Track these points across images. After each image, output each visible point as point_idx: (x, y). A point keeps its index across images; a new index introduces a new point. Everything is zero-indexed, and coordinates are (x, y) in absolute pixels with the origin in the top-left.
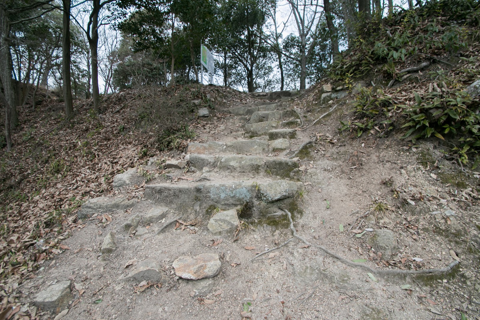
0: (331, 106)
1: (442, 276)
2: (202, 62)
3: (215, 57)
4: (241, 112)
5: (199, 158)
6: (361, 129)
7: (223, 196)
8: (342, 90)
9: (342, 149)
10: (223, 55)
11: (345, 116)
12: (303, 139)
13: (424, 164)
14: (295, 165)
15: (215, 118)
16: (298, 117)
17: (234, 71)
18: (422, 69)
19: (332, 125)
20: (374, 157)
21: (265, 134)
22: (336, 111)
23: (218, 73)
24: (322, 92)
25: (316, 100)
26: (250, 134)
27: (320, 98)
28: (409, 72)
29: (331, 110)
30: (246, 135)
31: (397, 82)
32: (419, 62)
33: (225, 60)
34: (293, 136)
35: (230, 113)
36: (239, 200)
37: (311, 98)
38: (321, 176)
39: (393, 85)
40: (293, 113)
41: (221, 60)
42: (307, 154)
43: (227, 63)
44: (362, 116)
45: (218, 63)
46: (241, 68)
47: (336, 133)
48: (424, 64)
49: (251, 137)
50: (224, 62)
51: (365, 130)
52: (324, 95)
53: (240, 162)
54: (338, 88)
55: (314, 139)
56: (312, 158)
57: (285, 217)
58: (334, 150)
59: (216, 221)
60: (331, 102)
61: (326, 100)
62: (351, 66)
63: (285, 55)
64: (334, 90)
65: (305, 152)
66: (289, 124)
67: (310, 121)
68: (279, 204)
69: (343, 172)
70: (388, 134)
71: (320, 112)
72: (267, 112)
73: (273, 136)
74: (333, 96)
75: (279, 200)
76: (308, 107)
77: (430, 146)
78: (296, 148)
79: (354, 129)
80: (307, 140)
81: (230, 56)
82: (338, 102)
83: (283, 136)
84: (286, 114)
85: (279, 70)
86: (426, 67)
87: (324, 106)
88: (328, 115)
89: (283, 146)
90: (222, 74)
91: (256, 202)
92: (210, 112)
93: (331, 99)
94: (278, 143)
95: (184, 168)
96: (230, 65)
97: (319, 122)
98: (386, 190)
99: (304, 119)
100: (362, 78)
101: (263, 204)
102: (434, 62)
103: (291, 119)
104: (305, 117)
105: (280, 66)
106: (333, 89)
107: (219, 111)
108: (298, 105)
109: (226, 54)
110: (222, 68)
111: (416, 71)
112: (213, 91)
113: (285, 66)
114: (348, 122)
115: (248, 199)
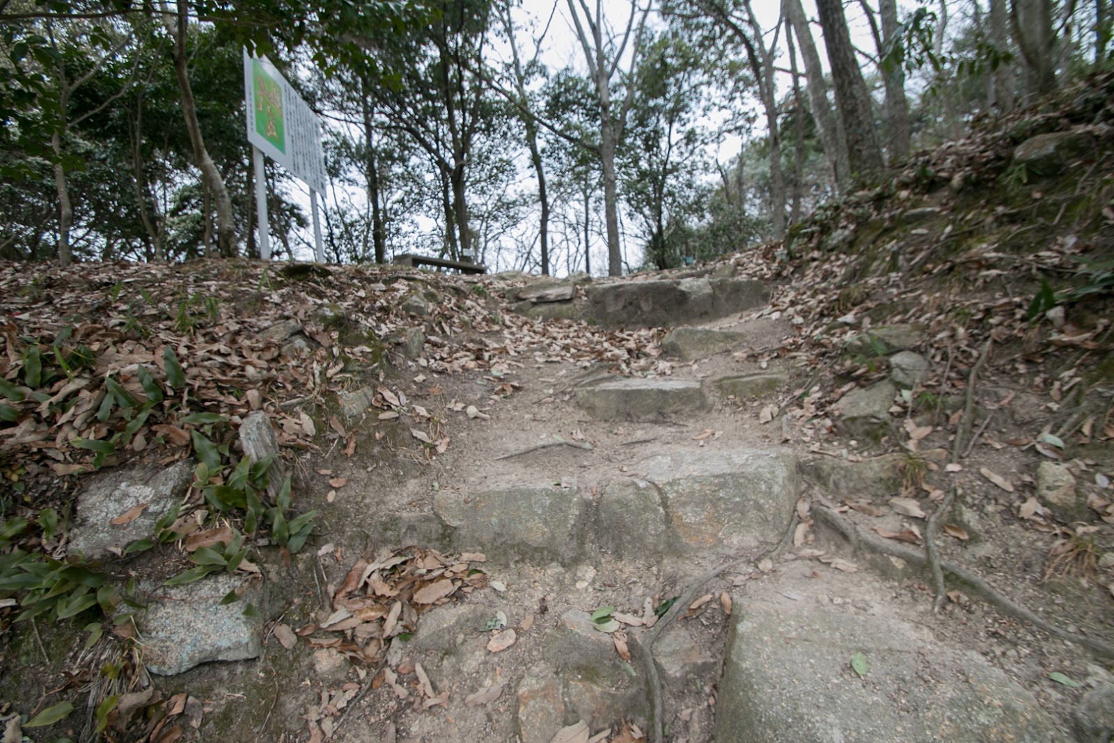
2: (254, 137)
3: (332, 123)
10: (361, 118)
17: (398, 169)
23: (349, 175)
33: (369, 136)
41: (356, 134)
43: (374, 144)
45: (345, 144)
46: (419, 160)
50: (364, 141)
63: (550, 128)
81: (383, 123)
85: (534, 170)
90: (362, 180)
96: (384, 150)
105: (536, 161)
109: (368, 112)
110: (362, 158)
112: (311, 339)
113: (551, 161)
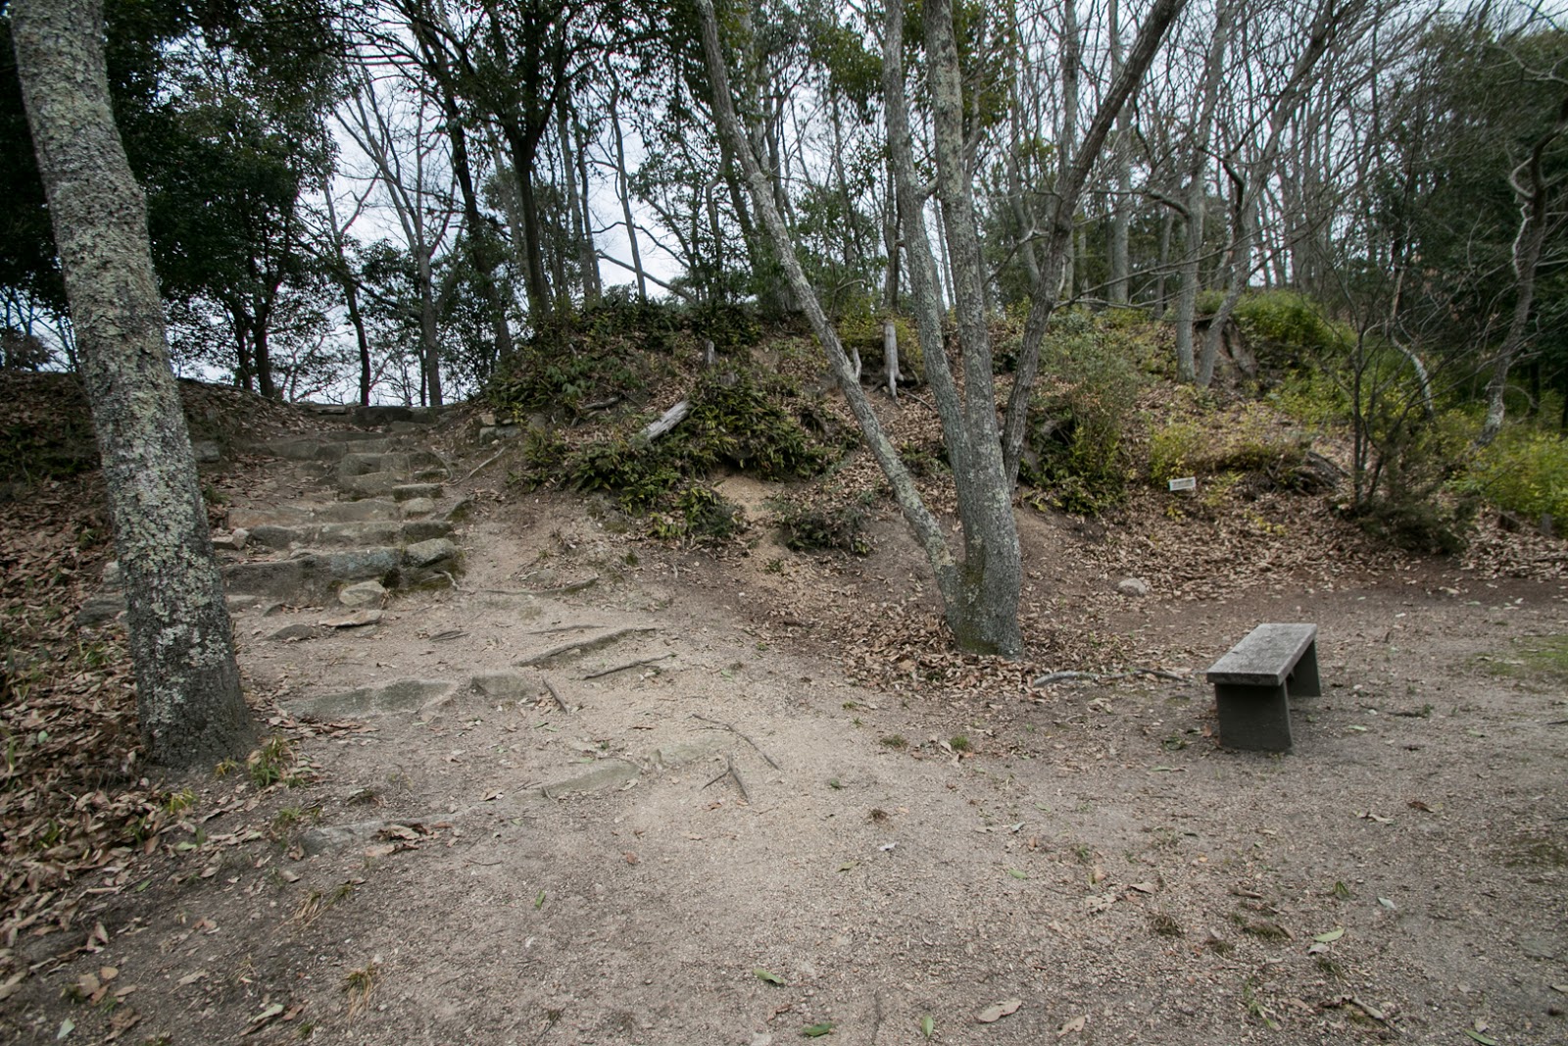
0: (495, 449)
1: (583, 587)
4: (304, 453)
5: (269, 530)
6: (535, 481)
7: (351, 566)
8: (511, 424)
9: (512, 508)
11: (516, 465)
12: (455, 498)
13: (593, 515)
14: (449, 528)
15: (238, 465)
16: (442, 465)
18: (610, 406)
19: (499, 475)
20: (548, 513)
21: (384, 493)
22: (503, 456)
24: (480, 424)
25: (472, 437)
26: (352, 494)
27: (478, 434)
28: (595, 408)
29: (497, 454)
30: (342, 496)
31: (581, 421)
32: (606, 396)
34: (437, 493)
35: (272, 454)
36: (378, 569)
37: (461, 433)
38: (485, 539)
39: (577, 424)
40: (430, 458)
42: (464, 516)
44: (535, 466)
47: (504, 488)
48: (612, 399)
49: (355, 499)
51: (539, 483)
52: (483, 431)
53: (360, 530)
54: (506, 422)
55: (473, 497)
56: (469, 522)
57: (445, 578)
58: (502, 509)
59: (351, 593)
60: (495, 442)
61: (487, 439)
62: (522, 390)
63: (371, 293)
64: (499, 424)
65: (461, 513)
66: (427, 477)
67: (463, 472)
68: (435, 567)
69: (512, 533)
70: (564, 486)
71: (482, 457)
72: (374, 455)
73: (401, 496)
74: (499, 432)
75: (435, 561)
76: (458, 448)
77: (600, 497)
78: (447, 510)
79: (526, 482)
80: (461, 499)
82: (506, 443)
83: (422, 493)
84: (417, 460)
85: (352, 327)
86: (615, 403)
87: (484, 448)
88: (491, 463)
89: (425, 508)
91: (402, 569)
92: (223, 452)
93: (496, 438)
94: (415, 504)
95: (243, 548)
97: (478, 474)
98: (553, 541)
99: (453, 468)
100: (539, 410)
101: (413, 569)
102: (623, 398)
103: (429, 468)
104: (455, 465)
105: (355, 319)
106: (497, 421)
107: (242, 450)
108: (437, 443)
111: (603, 408)
113: (372, 321)
114: (519, 473)
115: (390, 567)
